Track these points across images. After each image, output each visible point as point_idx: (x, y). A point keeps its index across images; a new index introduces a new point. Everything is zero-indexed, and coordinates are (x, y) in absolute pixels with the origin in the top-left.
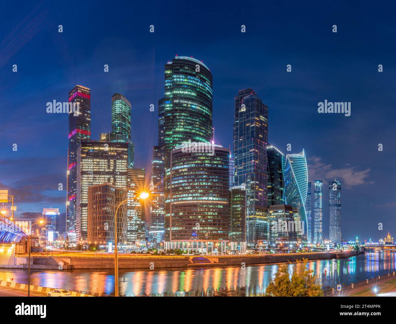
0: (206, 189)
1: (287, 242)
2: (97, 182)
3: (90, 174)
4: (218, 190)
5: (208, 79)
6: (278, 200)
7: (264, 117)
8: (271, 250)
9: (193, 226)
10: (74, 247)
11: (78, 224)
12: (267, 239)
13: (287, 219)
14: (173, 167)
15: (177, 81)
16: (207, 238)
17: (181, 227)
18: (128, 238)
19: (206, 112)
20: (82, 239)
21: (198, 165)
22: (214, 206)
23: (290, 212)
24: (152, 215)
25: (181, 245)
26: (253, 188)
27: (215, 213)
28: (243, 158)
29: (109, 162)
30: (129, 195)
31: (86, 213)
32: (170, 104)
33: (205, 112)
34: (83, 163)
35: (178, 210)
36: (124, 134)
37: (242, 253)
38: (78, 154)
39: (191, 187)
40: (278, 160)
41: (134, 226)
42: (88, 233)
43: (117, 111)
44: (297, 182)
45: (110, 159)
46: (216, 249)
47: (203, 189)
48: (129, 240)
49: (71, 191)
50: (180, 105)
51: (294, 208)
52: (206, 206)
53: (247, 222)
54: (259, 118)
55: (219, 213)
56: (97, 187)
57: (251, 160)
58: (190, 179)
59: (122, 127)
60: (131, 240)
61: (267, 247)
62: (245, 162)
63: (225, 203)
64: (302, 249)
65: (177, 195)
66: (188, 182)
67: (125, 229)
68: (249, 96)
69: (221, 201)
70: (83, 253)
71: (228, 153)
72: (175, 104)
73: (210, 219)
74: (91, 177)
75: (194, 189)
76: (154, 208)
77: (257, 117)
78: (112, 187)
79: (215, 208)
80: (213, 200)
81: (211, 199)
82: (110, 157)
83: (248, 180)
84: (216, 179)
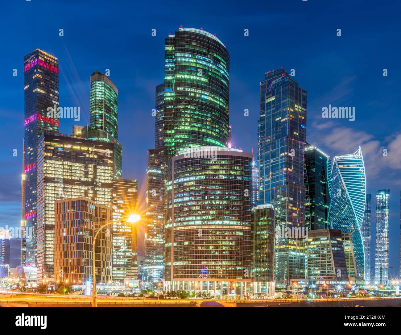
0: (220, 210)
1: (333, 283)
2: (69, 195)
3: (58, 182)
4: (236, 210)
5: (224, 59)
6: (321, 223)
7: (300, 106)
8: (310, 294)
9: (202, 260)
10: (35, 288)
11: (39, 254)
12: (304, 278)
13: (333, 249)
14: (176, 179)
15: (181, 61)
16: (222, 276)
17: (186, 261)
18: (113, 275)
19: (221, 104)
20: (45, 277)
21: (210, 176)
22: (231, 233)
23: (338, 239)
24: (147, 244)
25: (186, 285)
26: (284, 207)
27: (232, 243)
28: (271, 166)
29: (86, 167)
30: (115, 215)
31: (53, 239)
32: (171, 92)
33: (219, 105)
34: (47, 165)
35: (182, 238)
36: (107, 130)
37: (268, 296)
38: (39, 151)
39: (201, 207)
40: (322, 166)
41: (122, 259)
42: (55, 268)
43: (99, 97)
44: (349, 195)
45: (88, 164)
46: (233, 292)
47: (216, 210)
48: (115, 278)
49: (29, 205)
50: (185, 94)
51: (344, 234)
52: (221, 233)
53: (276, 255)
54: (293, 108)
55: (238, 242)
56: (69, 202)
57: (282, 168)
58: (199, 196)
59: (105, 120)
60: (118, 278)
61: (303, 289)
62: (274, 171)
63: (246, 228)
64: (356, 292)
65: (181, 217)
66: (196, 200)
67: (109, 264)
68: (280, 78)
69: (240, 226)
70: (47, 296)
71: (250, 159)
72: (178, 93)
73: (225, 250)
74: (59, 187)
75: (204, 210)
76: (150, 235)
77: (290, 107)
78: (91, 203)
79: (232, 236)
80: (229, 225)
81: (227, 224)
82: (88, 160)
83: (278, 196)
84: (234, 195)
